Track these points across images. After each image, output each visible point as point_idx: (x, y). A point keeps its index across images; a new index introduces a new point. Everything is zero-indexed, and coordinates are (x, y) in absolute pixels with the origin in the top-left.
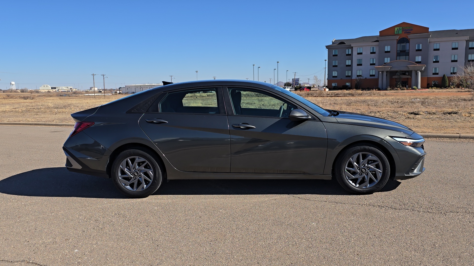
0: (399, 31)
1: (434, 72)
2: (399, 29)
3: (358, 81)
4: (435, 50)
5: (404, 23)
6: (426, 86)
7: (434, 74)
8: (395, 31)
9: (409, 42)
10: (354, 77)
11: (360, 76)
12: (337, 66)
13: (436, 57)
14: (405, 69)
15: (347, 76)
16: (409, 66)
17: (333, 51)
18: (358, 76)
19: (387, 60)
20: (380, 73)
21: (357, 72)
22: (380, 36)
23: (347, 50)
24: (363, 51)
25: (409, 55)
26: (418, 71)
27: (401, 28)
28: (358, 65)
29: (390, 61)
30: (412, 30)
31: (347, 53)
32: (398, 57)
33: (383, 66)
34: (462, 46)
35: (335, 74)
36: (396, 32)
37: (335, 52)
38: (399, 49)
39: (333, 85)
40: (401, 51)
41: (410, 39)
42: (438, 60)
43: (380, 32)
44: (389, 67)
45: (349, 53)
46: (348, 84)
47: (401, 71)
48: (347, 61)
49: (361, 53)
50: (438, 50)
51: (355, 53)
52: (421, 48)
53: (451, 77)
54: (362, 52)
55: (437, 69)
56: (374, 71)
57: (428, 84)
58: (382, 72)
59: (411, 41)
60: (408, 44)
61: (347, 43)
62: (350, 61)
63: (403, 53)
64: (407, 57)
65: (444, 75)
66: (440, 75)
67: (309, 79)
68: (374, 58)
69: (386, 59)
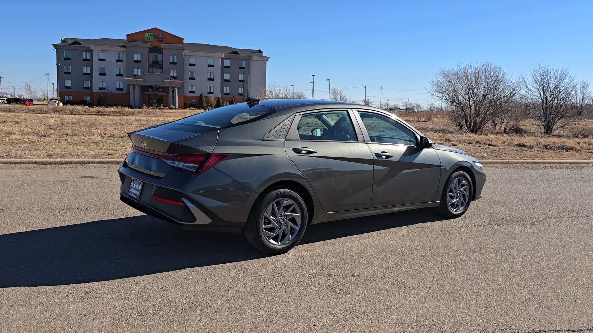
0: (150, 37)
1: (190, 90)
2: (150, 35)
3: (102, 95)
4: (191, 65)
5: (155, 28)
6: (183, 106)
7: (190, 92)
8: (146, 37)
9: (162, 53)
10: (96, 90)
11: (104, 89)
12: (71, 73)
13: (192, 73)
14: (161, 85)
15: (85, 88)
16: (165, 81)
17: (65, 52)
18: (100, 89)
19: (138, 72)
20: (132, 86)
21: (99, 83)
22: (127, 40)
23: (84, 54)
24: (106, 57)
25: (163, 68)
26: (175, 88)
27: (152, 34)
28: (100, 74)
29: (141, 74)
30: (164, 38)
31: (84, 58)
32: (150, 69)
33: (135, 79)
34: (218, 64)
35: (69, 83)
36: (146, 39)
37: (67, 54)
38: (150, 60)
39: (66, 98)
40: (153, 63)
41: (163, 49)
42: (194, 77)
43: (127, 35)
44: (142, 81)
45: (87, 58)
46: (88, 98)
47: (156, 86)
48: (85, 68)
49: (104, 60)
50: (194, 65)
51: (95, 59)
52: (175, 61)
53: (209, 97)
54: (104, 58)
55: (194, 86)
56: (121, 84)
57: (185, 104)
58: (134, 86)
59: (164, 51)
60: (161, 55)
61: (84, 45)
62: (89, 68)
63: (156, 65)
64: (161, 70)
65: (201, 94)
66: (197, 94)
67: (14, 88)
68: (121, 68)
69: (136, 70)
